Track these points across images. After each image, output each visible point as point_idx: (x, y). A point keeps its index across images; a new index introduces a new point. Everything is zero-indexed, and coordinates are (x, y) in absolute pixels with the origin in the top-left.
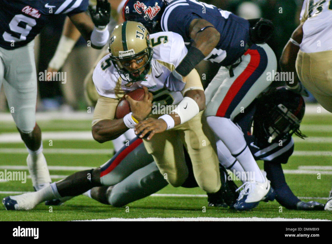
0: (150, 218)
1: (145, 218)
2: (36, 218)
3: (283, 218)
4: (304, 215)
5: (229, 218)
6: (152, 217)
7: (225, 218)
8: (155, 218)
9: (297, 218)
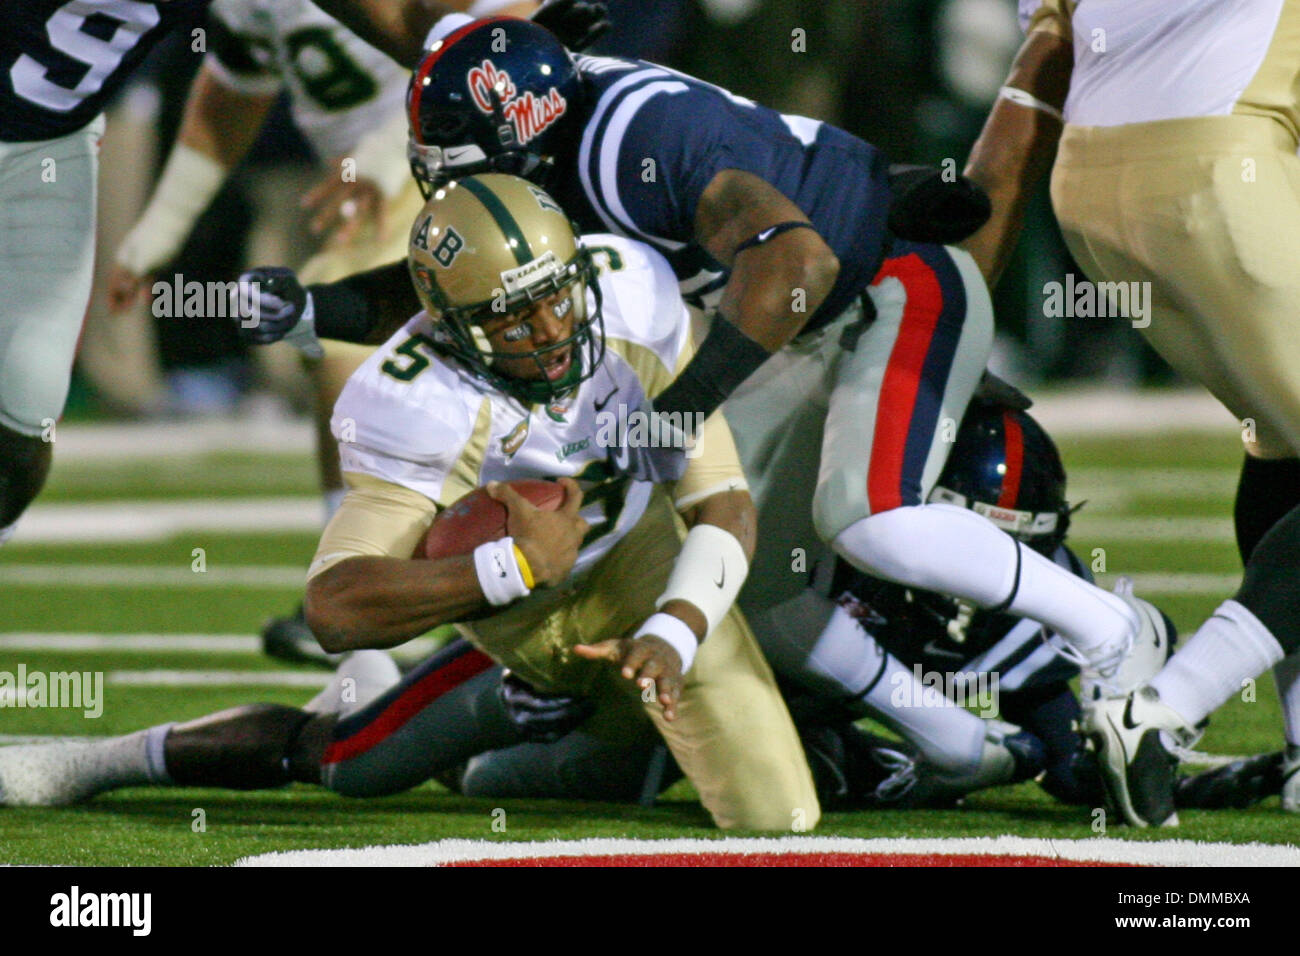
0: (596, 840)
1: (576, 840)
2: (144, 839)
3: (1121, 840)
4: (1204, 828)
5: (908, 838)
6: (605, 838)
7: (892, 841)
8: (613, 839)
9: (1173, 841)
